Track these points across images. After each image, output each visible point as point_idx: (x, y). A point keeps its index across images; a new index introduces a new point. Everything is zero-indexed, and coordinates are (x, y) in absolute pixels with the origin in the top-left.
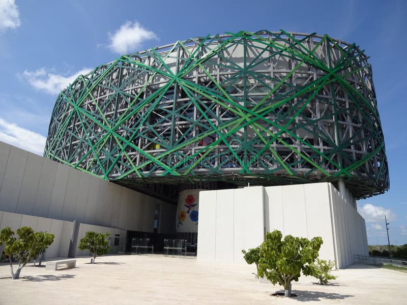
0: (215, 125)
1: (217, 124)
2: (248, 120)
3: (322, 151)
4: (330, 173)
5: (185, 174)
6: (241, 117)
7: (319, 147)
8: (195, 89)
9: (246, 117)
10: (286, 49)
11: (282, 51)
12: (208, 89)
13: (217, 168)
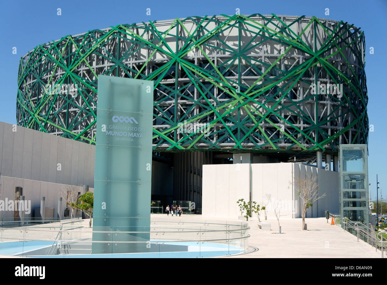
0: (213, 105)
1: (215, 104)
2: (242, 102)
3: (302, 129)
4: (307, 148)
5: (189, 148)
6: (235, 99)
7: (300, 125)
8: (195, 71)
9: (240, 99)
10: (276, 34)
11: (272, 36)
12: (206, 70)
13: (215, 143)
